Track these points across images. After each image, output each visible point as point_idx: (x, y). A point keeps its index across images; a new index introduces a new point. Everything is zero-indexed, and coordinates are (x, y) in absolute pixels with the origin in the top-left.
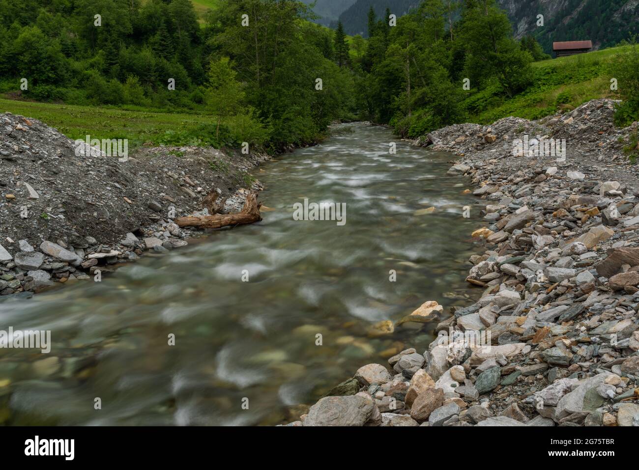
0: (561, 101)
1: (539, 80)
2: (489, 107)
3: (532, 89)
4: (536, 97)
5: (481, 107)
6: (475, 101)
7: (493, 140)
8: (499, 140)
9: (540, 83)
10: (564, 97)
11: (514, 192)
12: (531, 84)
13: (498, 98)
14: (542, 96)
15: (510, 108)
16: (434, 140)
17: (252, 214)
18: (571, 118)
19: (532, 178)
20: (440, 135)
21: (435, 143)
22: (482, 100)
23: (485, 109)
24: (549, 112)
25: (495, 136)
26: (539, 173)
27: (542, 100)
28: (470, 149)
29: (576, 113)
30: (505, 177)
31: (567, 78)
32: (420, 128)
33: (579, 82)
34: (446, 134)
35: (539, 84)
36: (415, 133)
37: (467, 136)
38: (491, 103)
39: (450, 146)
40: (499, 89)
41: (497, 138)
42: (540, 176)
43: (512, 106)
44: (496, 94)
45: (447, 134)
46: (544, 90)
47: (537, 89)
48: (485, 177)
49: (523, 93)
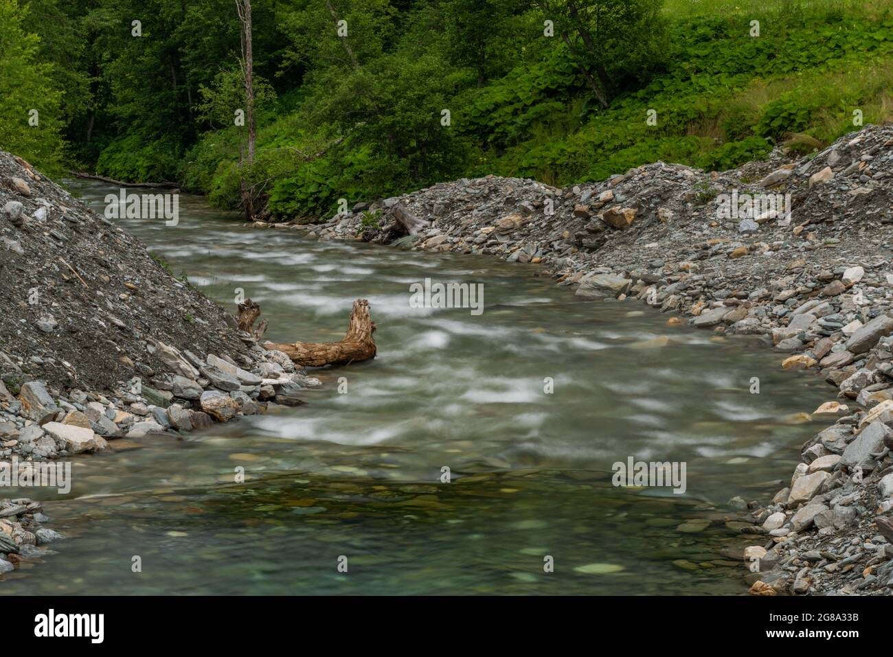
0: (776, 124)
1: (684, 57)
2: (537, 130)
3: (666, 82)
4: (684, 107)
5: (511, 128)
6: (488, 111)
7: (629, 221)
8: (645, 222)
9: (686, 65)
10: (785, 114)
11: (780, 317)
12: (661, 69)
13: (559, 105)
14: (700, 104)
15: (614, 136)
16: (413, 224)
17: (367, 344)
18: (828, 169)
19: (814, 289)
20: (428, 209)
21: (414, 232)
22: (509, 109)
23: (524, 134)
24: (751, 151)
25: (632, 211)
26: (827, 281)
27: (700, 116)
28: (556, 244)
29: (834, 157)
30: (742, 293)
31: (762, 57)
32: (312, 189)
33: (794, 69)
34: (447, 206)
35: (683, 71)
36: (294, 205)
37: (525, 212)
38: (539, 118)
39: (478, 240)
40: (560, 79)
41: (639, 217)
42: (833, 284)
43: (617, 130)
44: (550, 93)
45: (450, 206)
46: (703, 89)
47: (681, 86)
48: (693, 296)
49: (641, 93)
